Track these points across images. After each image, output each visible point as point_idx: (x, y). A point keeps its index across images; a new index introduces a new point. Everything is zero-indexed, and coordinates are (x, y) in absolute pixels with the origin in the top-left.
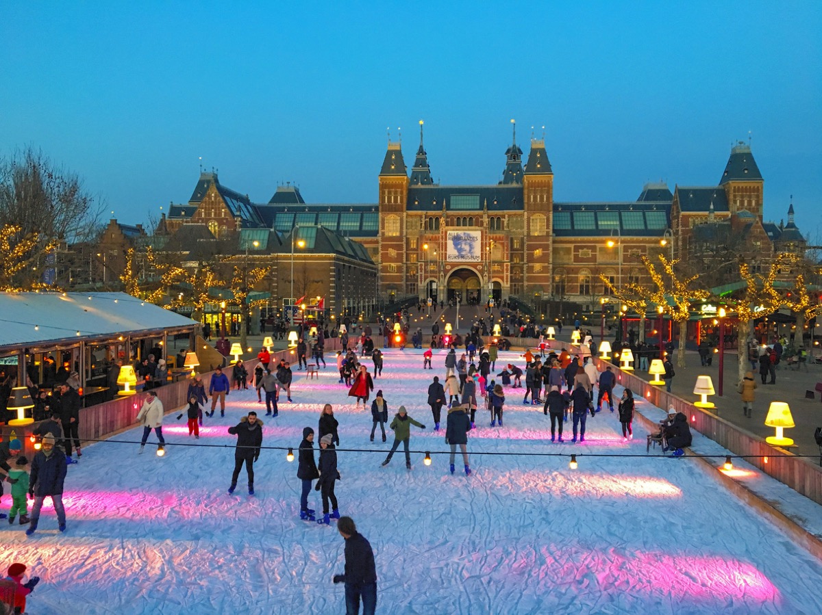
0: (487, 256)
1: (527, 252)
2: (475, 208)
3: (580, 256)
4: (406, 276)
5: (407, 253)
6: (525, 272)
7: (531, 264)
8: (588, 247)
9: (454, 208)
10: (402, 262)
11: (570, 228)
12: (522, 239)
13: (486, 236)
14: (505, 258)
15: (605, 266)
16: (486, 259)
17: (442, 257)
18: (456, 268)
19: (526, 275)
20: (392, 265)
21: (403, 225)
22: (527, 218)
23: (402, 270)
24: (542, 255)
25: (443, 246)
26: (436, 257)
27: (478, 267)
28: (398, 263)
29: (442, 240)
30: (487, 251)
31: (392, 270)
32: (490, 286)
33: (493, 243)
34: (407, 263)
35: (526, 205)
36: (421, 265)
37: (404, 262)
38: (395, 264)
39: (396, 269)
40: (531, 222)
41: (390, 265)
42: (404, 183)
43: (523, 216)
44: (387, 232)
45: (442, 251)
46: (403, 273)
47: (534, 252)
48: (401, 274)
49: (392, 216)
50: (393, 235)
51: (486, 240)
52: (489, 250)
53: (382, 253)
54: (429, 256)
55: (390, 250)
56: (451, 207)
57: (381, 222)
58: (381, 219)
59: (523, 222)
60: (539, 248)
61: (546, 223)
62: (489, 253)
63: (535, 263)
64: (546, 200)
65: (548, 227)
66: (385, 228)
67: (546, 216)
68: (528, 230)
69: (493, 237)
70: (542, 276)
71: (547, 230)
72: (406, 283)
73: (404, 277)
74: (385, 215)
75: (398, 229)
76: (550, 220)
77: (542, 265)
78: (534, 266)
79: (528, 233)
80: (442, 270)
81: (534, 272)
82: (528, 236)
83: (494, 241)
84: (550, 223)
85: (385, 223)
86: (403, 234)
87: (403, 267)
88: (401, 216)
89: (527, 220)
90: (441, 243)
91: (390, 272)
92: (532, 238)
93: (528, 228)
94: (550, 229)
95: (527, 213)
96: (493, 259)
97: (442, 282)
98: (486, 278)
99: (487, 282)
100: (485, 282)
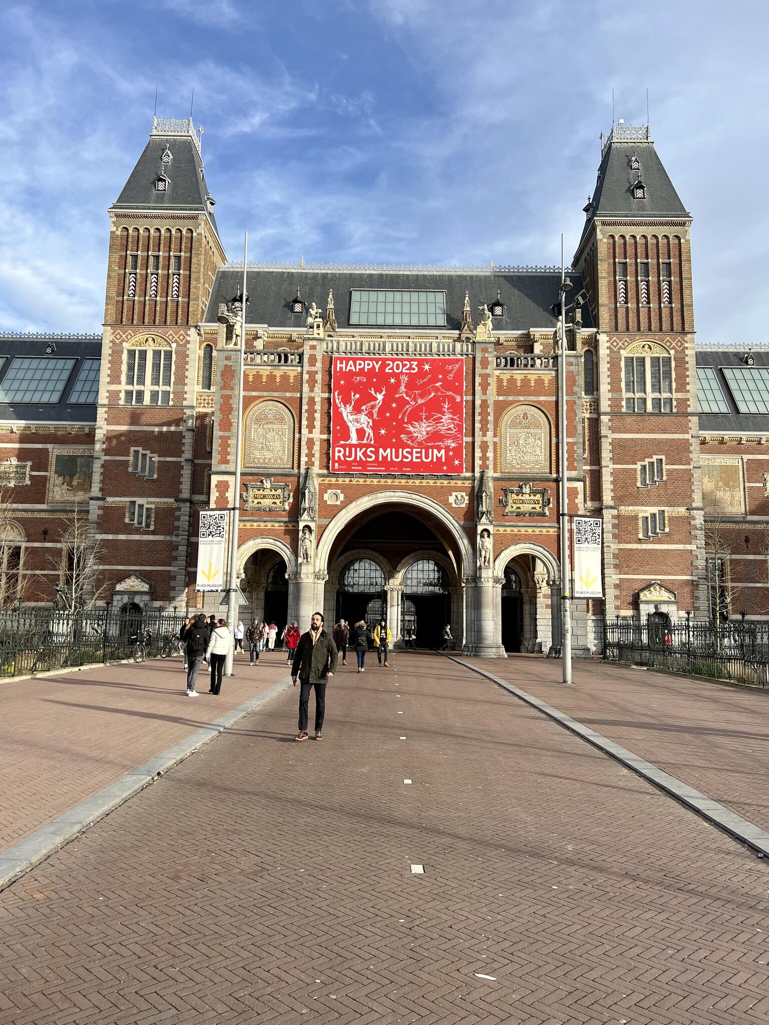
0: (490, 454)
1: (612, 466)
2: (432, 322)
3: (768, 493)
5: (193, 465)
6: (608, 537)
7: (626, 510)
9: (363, 321)
10: (174, 492)
11: (724, 408)
12: (595, 424)
13: (485, 377)
16: (484, 467)
17: (310, 455)
18: (365, 503)
20: (139, 505)
21: (187, 370)
22: (608, 355)
23: (176, 524)
24: (665, 478)
25: (316, 411)
26: (286, 458)
27: (452, 499)
28: (161, 497)
29: (312, 390)
30: (490, 434)
31: (140, 523)
32: (501, 574)
33: (511, 403)
34: (193, 499)
35: (605, 315)
36: (223, 487)
37: (185, 494)
38: (151, 503)
39: (153, 519)
40: (623, 369)
41: (133, 503)
42: (195, 234)
43: (592, 350)
44: (129, 394)
45: (311, 432)
46: (177, 535)
47: (638, 466)
48: (168, 538)
49: (150, 339)
50: (151, 402)
51: (484, 393)
52: (495, 430)
53: (106, 461)
54: (257, 454)
55: (135, 451)
56: (354, 320)
57: (110, 358)
58: (110, 348)
59: (593, 369)
60: (656, 454)
61: (675, 370)
62: (495, 444)
63: (643, 505)
64: (669, 298)
65: (682, 387)
66: (123, 378)
67: (674, 348)
68: (614, 395)
69: (512, 380)
70: (668, 550)
71: (680, 395)
72: (186, 570)
73: (180, 548)
74: (124, 334)
75: (167, 382)
76: (687, 363)
77: (666, 514)
78: (641, 515)
79: (615, 403)
80: (307, 506)
81: (641, 536)
82: (615, 413)
83: (516, 398)
84: (687, 373)
85: (122, 363)
86: (185, 399)
87: (177, 513)
88: (182, 341)
89: (608, 363)
90: (305, 401)
91: (128, 529)
92: (629, 420)
93: (615, 387)
94: (688, 391)
95: (608, 339)
96: (513, 467)
97: (306, 556)
98: (488, 543)
99: (491, 560)
100: (485, 557)
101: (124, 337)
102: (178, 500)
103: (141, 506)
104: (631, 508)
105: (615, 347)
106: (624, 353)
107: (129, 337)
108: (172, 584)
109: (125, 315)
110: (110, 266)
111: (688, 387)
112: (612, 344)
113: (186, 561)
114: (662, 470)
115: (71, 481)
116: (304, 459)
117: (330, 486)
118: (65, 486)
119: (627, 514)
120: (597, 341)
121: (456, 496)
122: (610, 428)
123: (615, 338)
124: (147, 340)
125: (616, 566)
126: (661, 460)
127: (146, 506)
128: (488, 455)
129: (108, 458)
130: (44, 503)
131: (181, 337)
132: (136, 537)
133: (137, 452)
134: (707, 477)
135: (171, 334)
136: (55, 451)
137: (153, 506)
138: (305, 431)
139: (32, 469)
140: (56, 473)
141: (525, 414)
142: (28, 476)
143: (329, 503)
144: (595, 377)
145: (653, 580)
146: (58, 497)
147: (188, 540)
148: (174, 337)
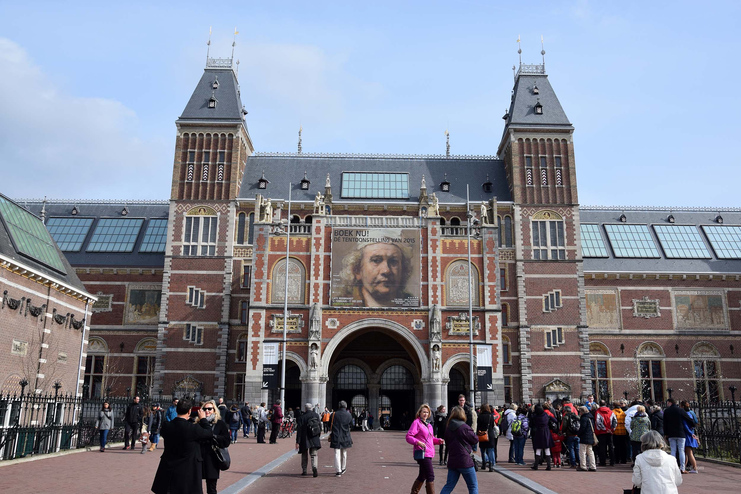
0: (439, 293)
1: (525, 297)
2: (399, 196)
3: (636, 313)
4: (228, 355)
5: (232, 298)
6: (523, 347)
7: (536, 328)
8: (653, 295)
9: (351, 195)
10: (217, 317)
11: (605, 253)
12: (513, 267)
13: (434, 241)
14: (487, 300)
15: (693, 338)
16: (435, 302)
17: (316, 295)
18: (353, 328)
19: (526, 354)
20: (193, 327)
21: (227, 231)
22: (521, 220)
23: (219, 340)
24: (561, 305)
25: (320, 265)
26: (299, 296)
27: (413, 325)
28: (208, 321)
29: (317, 251)
30: (439, 279)
31: (193, 340)
32: (447, 376)
33: (452, 258)
34: (231, 323)
35: (518, 193)
36: (257, 317)
37: (225, 319)
38: (201, 325)
39: (202, 337)
40: (532, 230)
41: (188, 326)
42: (234, 137)
43: (510, 216)
44: (187, 247)
45: (317, 279)
46: (219, 348)
47: (543, 298)
48: (213, 350)
49: (202, 210)
50: (202, 254)
51: (434, 252)
52: (442, 277)
53: (170, 296)
54: (280, 294)
55: (190, 288)
56: (344, 194)
57: (174, 223)
58: (175, 216)
59: (511, 229)
60: (555, 289)
61: (567, 231)
62: (442, 286)
63: (547, 324)
64: (561, 181)
65: (571, 242)
66: (183, 237)
67: (564, 215)
68: (526, 247)
69: (452, 244)
70: (565, 356)
71: (571, 248)
72: (225, 373)
73: (222, 357)
74: (184, 206)
75: (213, 240)
76: (574, 225)
77: (563, 331)
78: (546, 331)
79: (527, 253)
80: (314, 330)
81: (546, 346)
82: (527, 261)
83: (455, 255)
84: (575, 232)
85: (182, 226)
86: (226, 251)
87: (219, 333)
88: (224, 210)
89: (521, 225)
90: (313, 258)
91: (186, 345)
92: (536, 265)
93: (526, 242)
94: (575, 245)
95: (520, 209)
96: (454, 302)
97: (314, 364)
98: (438, 354)
99: (441, 366)
100: (436, 364)
101: (184, 208)
102: (221, 323)
103: (194, 328)
104: (539, 326)
105: (525, 214)
106: (532, 219)
107: (188, 208)
108: (216, 383)
109: (185, 193)
110: (175, 160)
111: (575, 242)
112: (523, 212)
113: (226, 367)
114: (559, 300)
115: (141, 309)
116: (312, 297)
117: (330, 316)
118: (136, 312)
119: (536, 331)
120: (513, 210)
121: (416, 322)
122: (523, 270)
123: (525, 208)
124: (200, 211)
125: (529, 367)
126: (559, 292)
127: (197, 328)
128: (437, 294)
129: (172, 293)
130: (121, 325)
131: (224, 208)
132: (191, 350)
133: (191, 289)
134: (594, 302)
135: (217, 206)
136: (130, 286)
137: (202, 328)
138: (313, 278)
139: (114, 300)
140: (130, 302)
141: (462, 266)
142: (110, 305)
143: (329, 327)
144: (513, 235)
145: (555, 377)
146: (131, 320)
147: (227, 352)
148: (219, 208)
